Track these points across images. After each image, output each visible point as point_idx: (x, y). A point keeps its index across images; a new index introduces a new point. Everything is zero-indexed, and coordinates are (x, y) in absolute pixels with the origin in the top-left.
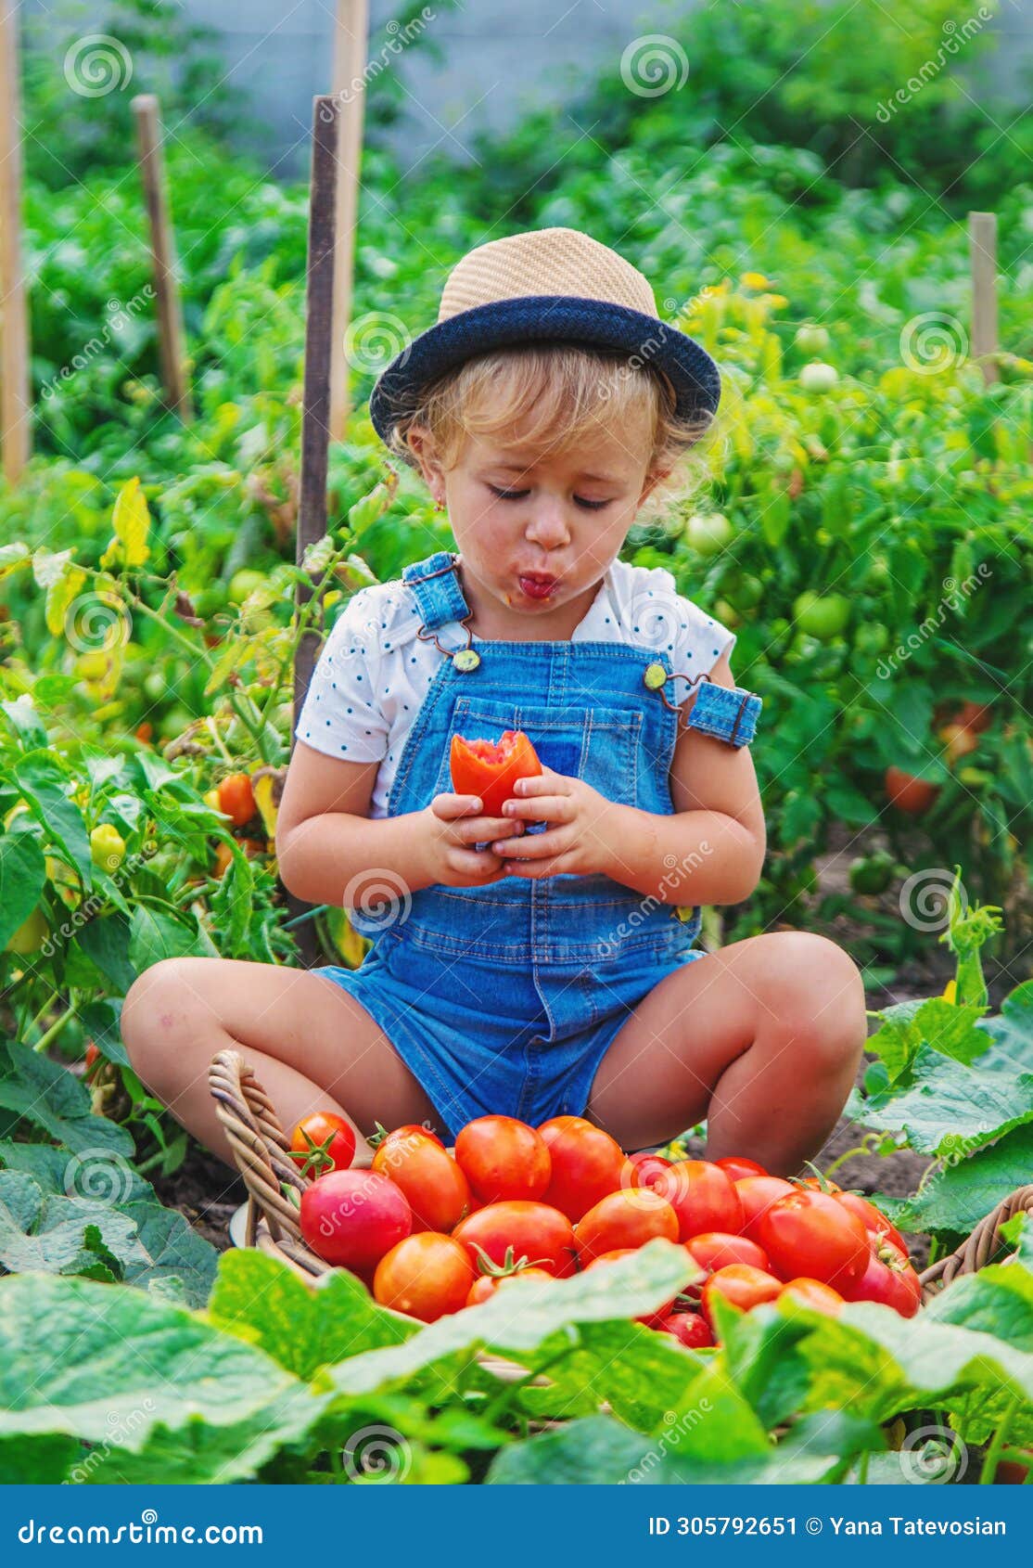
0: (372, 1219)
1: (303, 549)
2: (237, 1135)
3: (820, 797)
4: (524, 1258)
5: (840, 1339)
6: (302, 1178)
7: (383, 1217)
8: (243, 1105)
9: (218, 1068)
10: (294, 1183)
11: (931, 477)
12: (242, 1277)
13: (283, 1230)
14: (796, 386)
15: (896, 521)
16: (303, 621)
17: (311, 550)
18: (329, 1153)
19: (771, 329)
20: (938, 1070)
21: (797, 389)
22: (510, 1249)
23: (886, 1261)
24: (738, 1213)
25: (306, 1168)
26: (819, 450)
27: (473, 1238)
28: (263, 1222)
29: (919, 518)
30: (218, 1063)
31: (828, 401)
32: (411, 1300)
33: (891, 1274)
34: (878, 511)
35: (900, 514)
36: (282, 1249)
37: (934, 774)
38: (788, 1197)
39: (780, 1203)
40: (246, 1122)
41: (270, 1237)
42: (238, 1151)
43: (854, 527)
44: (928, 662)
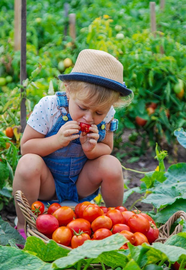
0: (51, 224)
1: (22, 81)
2: (22, 208)
3: (123, 123)
4: (82, 231)
5: (154, 251)
6: (34, 215)
7: (53, 224)
8: (23, 202)
9: (17, 194)
10: (33, 216)
11: (144, 57)
12: (31, 242)
13: (32, 227)
14: (115, 38)
15: (138, 67)
16: (22, 96)
17: (24, 81)
18: (39, 210)
19: (110, 26)
20: (159, 185)
21: (116, 39)
22: (80, 230)
23: (152, 227)
24: (123, 219)
25: (35, 213)
26: (121, 52)
27: (71, 227)
28: (28, 225)
29: (142, 66)
30: (17, 193)
31: (123, 42)
32: (60, 241)
33: (154, 230)
34: (134, 65)
35: (139, 65)
36: (33, 232)
37: (146, 118)
38: (133, 216)
39: (132, 217)
40: (24, 206)
41: (29, 228)
42: (23, 212)
43: (129, 68)
44: (144, 95)
